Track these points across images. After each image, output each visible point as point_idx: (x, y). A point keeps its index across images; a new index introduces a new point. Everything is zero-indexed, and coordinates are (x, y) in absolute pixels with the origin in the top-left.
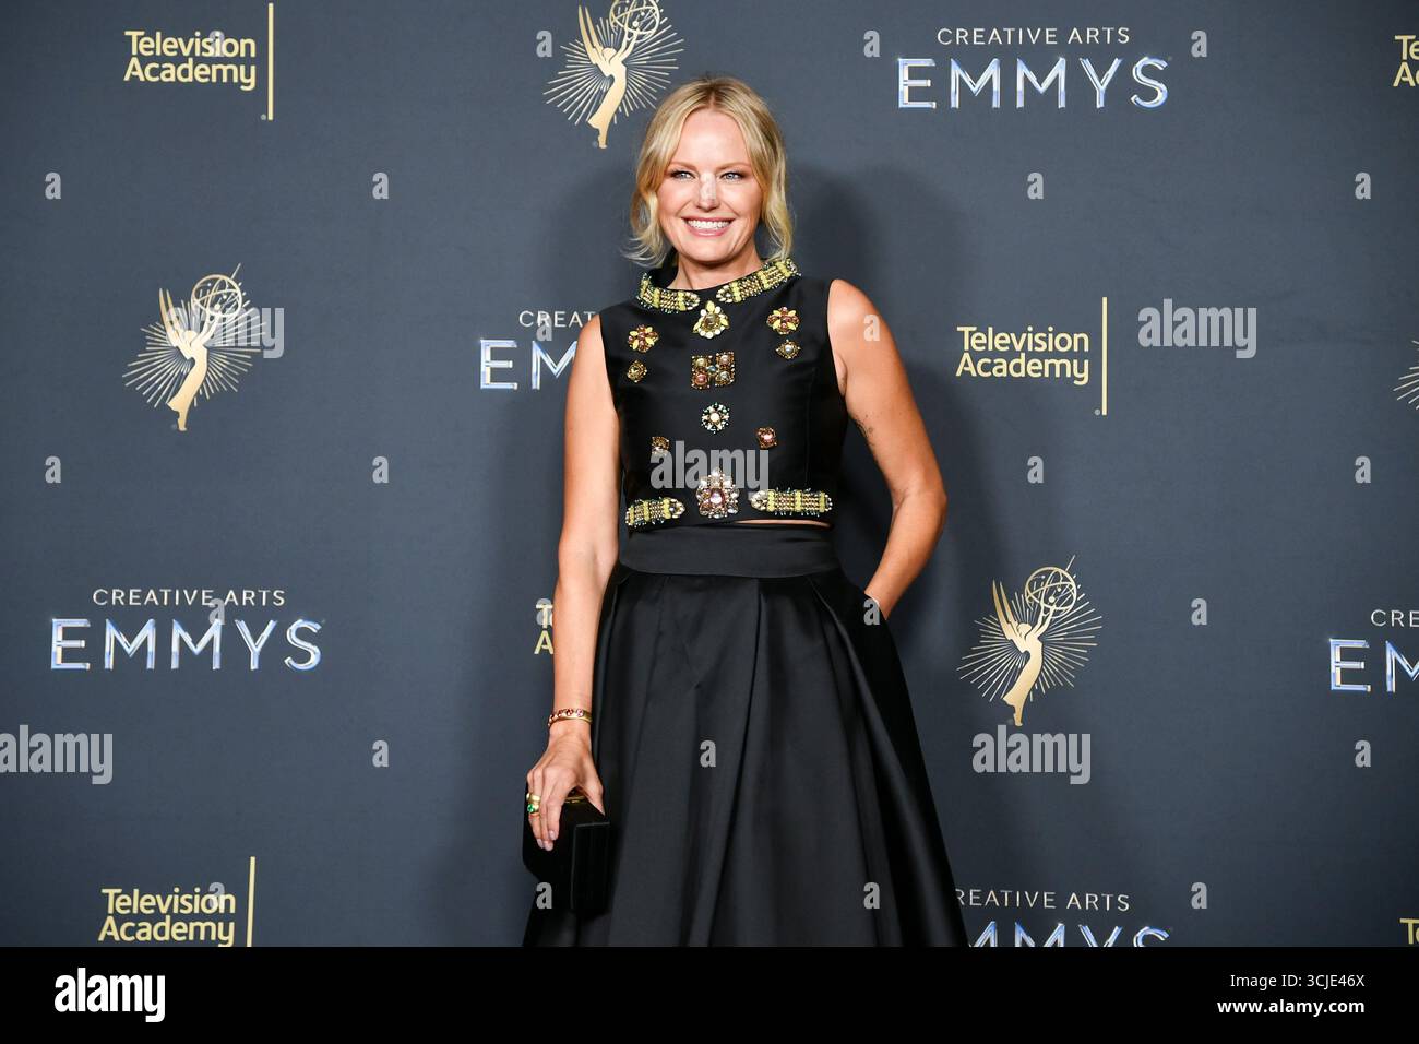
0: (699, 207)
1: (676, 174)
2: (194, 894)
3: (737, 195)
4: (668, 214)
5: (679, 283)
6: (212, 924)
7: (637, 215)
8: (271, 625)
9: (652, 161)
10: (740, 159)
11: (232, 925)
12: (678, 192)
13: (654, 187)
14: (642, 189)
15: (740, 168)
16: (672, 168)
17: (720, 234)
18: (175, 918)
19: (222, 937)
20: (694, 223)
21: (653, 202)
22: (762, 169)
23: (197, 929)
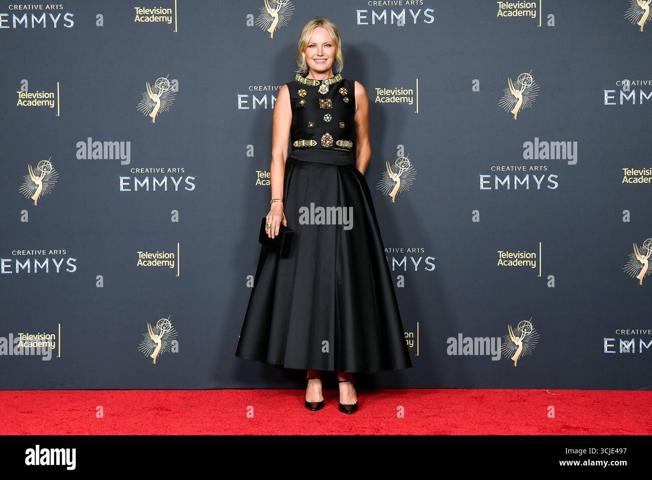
0: (318, 55)
1: (310, 46)
2: (163, 253)
3: (329, 52)
4: (309, 58)
5: (310, 77)
6: (168, 261)
7: (299, 59)
8: (181, 178)
9: (303, 43)
10: (330, 41)
11: (173, 261)
12: (312, 52)
13: (304, 51)
14: (301, 51)
15: (329, 43)
16: (310, 44)
17: (324, 63)
18: (158, 260)
19: (171, 265)
20: (317, 61)
21: (304, 55)
22: (335, 43)
23: (164, 263)
